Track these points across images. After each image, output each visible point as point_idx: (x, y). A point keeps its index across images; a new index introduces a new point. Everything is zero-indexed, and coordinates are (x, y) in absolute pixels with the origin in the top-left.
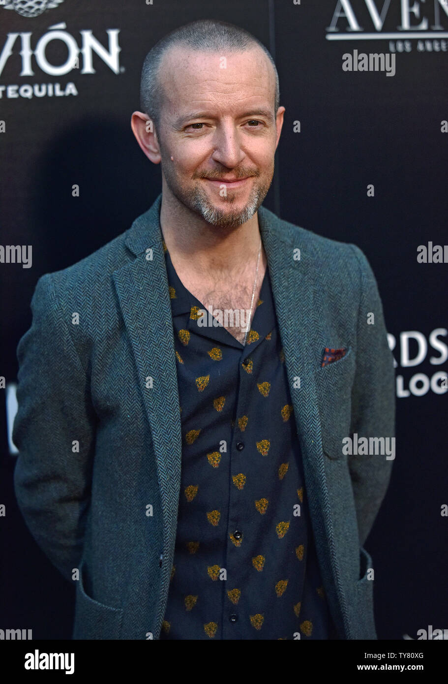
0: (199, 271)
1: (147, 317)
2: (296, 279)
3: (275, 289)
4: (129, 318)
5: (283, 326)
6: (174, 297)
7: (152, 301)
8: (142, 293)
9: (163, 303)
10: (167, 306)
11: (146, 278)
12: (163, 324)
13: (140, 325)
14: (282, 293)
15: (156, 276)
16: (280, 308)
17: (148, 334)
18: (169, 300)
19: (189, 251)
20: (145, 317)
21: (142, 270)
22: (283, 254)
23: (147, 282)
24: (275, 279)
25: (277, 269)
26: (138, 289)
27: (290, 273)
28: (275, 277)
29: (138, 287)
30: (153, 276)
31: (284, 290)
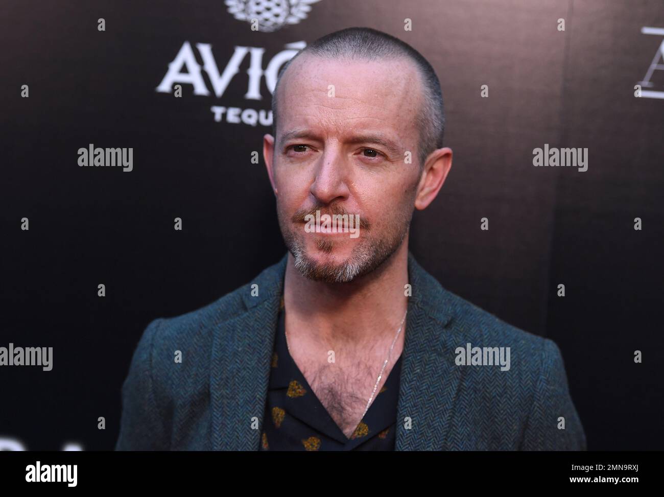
0: (316, 337)
1: (238, 385)
2: (437, 367)
3: (403, 375)
4: (215, 383)
5: (400, 423)
6: (275, 365)
7: (248, 366)
8: (239, 354)
9: (259, 370)
10: (263, 375)
11: (249, 337)
12: (253, 396)
13: (227, 394)
14: (410, 382)
15: (261, 337)
16: (403, 400)
17: (233, 406)
18: (268, 368)
19: (307, 312)
20: (235, 384)
21: (247, 327)
22: (428, 334)
23: (248, 342)
24: (406, 363)
25: (412, 350)
26: (237, 349)
27: (432, 359)
28: (406, 360)
29: (237, 346)
30: (257, 336)
31: (415, 379)
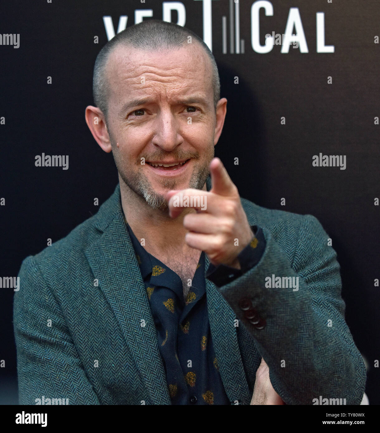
8: (112, 261)
12: (134, 282)
15: (121, 243)
20: (117, 280)
21: (109, 242)
23: (114, 251)
26: (108, 258)
29: (107, 257)
30: (118, 244)
